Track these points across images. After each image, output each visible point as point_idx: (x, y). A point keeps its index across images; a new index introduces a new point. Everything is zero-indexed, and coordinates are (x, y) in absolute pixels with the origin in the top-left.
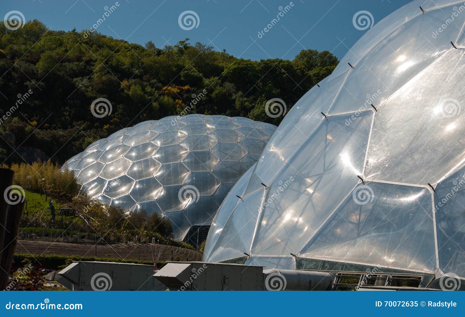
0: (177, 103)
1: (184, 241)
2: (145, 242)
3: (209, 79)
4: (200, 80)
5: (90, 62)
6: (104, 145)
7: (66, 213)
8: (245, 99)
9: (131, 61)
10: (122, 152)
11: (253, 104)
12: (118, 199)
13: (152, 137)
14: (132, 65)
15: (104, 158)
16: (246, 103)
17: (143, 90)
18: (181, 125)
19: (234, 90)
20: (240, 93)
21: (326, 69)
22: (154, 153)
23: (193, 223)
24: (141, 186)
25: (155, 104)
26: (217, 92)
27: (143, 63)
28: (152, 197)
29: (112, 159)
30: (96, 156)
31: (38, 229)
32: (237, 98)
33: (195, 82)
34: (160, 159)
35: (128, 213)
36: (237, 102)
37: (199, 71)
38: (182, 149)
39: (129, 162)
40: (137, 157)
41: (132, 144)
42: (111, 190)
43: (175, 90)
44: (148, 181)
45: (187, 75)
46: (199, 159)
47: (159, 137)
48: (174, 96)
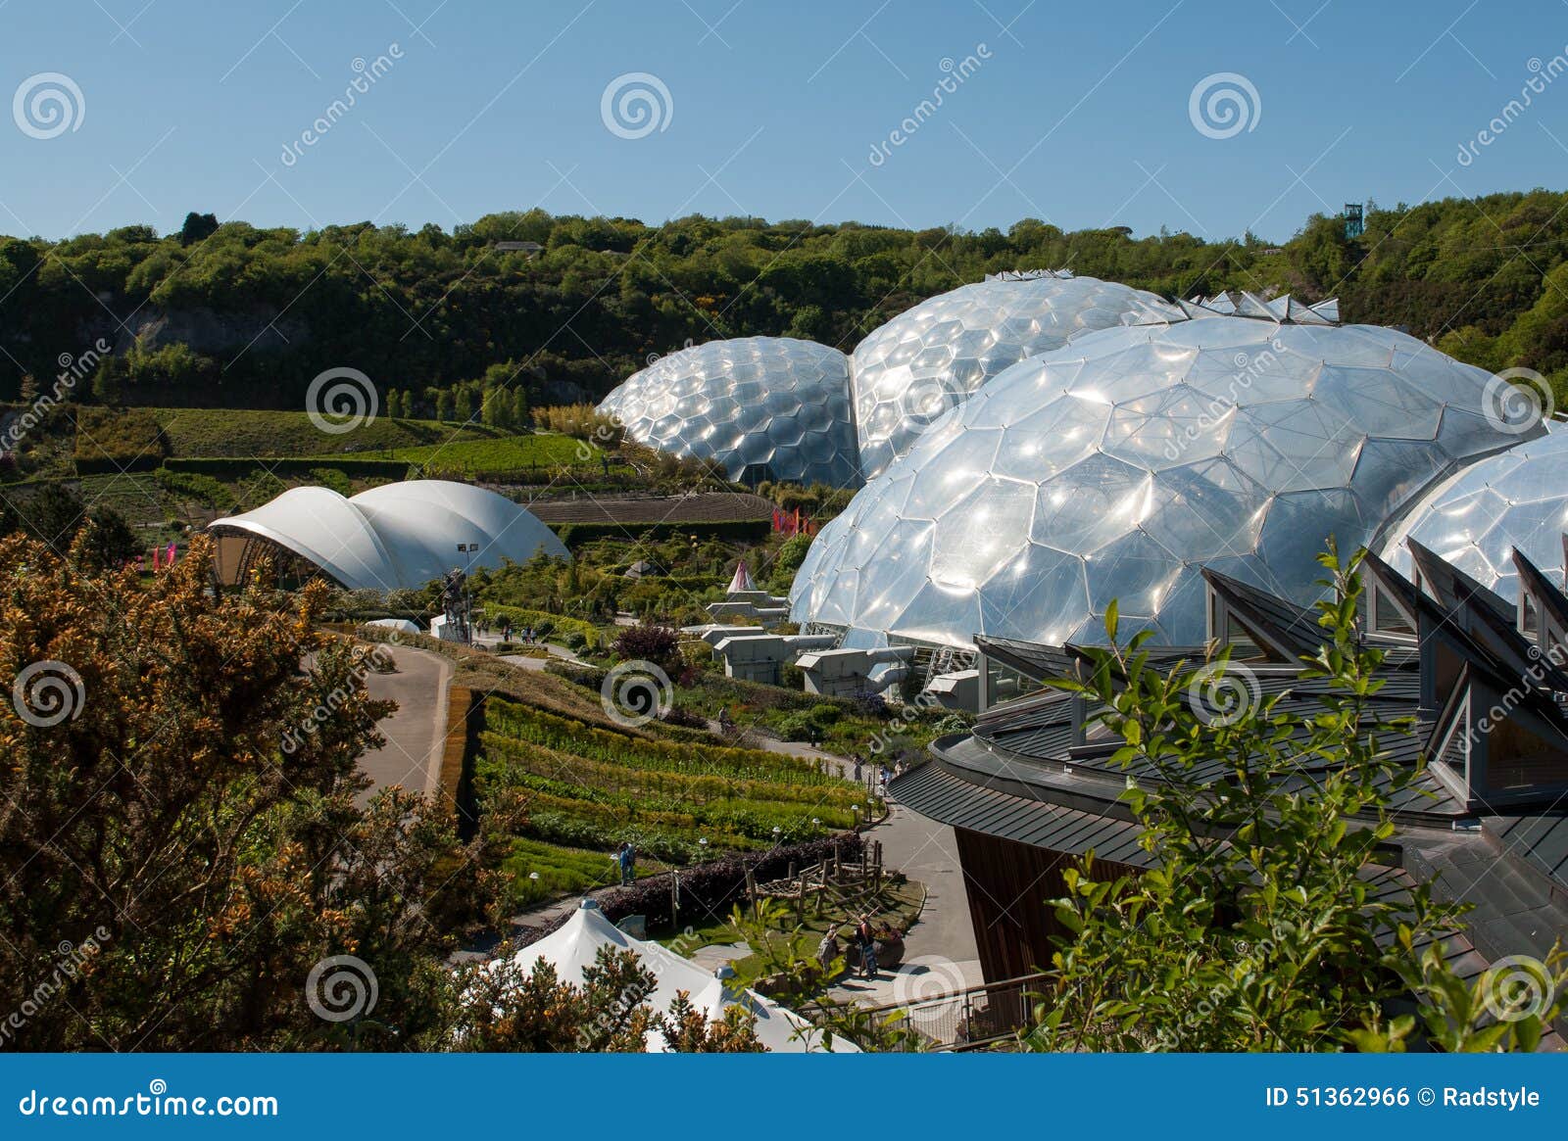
0: (713, 316)
1: (739, 482)
2: (703, 493)
3: (745, 284)
4: (736, 286)
5: (616, 278)
7: (616, 462)
8: (786, 304)
9: (659, 270)
10: (666, 389)
11: (796, 310)
12: (667, 441)
13: (695, 369)
14: (661, 276)
15: (646, 395)
17: (676, 304)
18: (725, 353)
19: (774, 295)
20: (781, 298)
21: (870, 259)
22: (699, 389)
23: (747, 462)
24: (690, 425)
25: (690, 320)
26: (755, 298)
27: (672, 273)
28: (702, 438)
29: (655, 396)
30: (639, 392)
31: (593, 487)
32: (778, 304)
33: (731, 289)
34: (707, 394)
35: (679, 456)
36: (779, 310)
37: (734, 276)
38: (729, 382)
39: (675, 400)
40: (683, 393)
41: (675, 378)
42: (658, 431)
43: (710, 300)
44: (696, 419)
45: (722, 282)
46: (748, 392)
47: (703, 368)
48: (709, 308)
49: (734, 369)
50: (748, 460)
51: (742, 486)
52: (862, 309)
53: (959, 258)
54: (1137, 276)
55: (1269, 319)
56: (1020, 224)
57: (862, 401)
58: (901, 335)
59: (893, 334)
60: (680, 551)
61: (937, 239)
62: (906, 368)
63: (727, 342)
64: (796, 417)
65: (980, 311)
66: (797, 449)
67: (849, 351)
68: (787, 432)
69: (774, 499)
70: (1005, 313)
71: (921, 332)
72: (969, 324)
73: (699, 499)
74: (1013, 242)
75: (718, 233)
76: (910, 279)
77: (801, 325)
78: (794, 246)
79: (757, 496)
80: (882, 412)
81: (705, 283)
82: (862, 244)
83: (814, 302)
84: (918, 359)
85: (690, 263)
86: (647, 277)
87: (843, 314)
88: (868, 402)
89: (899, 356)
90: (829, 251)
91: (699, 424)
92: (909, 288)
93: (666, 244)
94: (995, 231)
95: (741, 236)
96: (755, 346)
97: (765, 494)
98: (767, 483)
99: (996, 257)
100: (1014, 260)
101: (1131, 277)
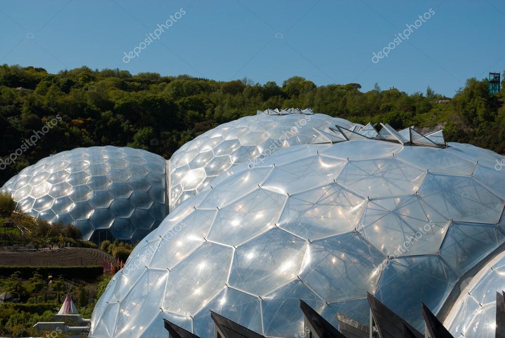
0: (83, 132)
1: (89, 241)
2: (63, 247)
3: (105, 112)
4: (99, 113)
5: (19, 105)
6: (31, 172)
7: (7, 225)
8: (131, 126)
9: (49, 101)
10: (45, 178)
11: (137, 130)
12: (44, 212)
13: (65, 166)
14: (49, 105)
15: (32, 182)
16: (132, 129)
18: (85, 156)
19: (123, 120)
20: (128, 121)
21: (188, 99)
22: (66, 179)
23: (95, 228)
24: (59, 202)
25: (67, 134)
26: (111, 121)
27: (57, 103)
28: (67, 211)
29: (38, 183)
30: (27, 179)
32: (125, 125)
33: (95, 115)
34: (71, 182)
35: (50, 223)
36: (125, 128)
37: (98, 107)
38: (86, 175)
39: (50, 185)
40: (55, 181)
41: (51, 171)
42: (38, 206)
43: (81, 122)
44: (63, 199)
45: (89, 110)
46: (99, 181)
47: (70, 166)
48: (80, 126)
49: (90, 167)
50: (96, 226)
51: (92, 244)
52: (180, 130)
53: (247, 100)
54: (357, 115)
55: (397, 142)
56: (290, 80)
57: (173, 189)
58: (200, 148)
59: (196, 147)
60: (37, 286)
61: (235, 88)
62: (202, 169)
63: (87, 149)
64: (129, 199)
65: (252, 133)
66: (129, 220)
67: (168, 157)
68: (122, 209)
69: (111, 253)
70: (268, 135)
71: (213, 146)
72: (244, 142)
73: (59, 251)
74: (285, 91)
75: (94, 79)
76: (213, 112)
77: (139, 140)
78: (143, 89)
79: (100, 251)
80: (186, 197)
81: (78, 110)
82: (184, 88)
83: (148, 124)
84: (211, 163)
85: (69, 97)
86: (40, 105)
87: (167, 133)
88: (177, 190)
89: (199, 161)
90: (163, 92)
91: (65, 201)
92: (212, 118)
93: (59, 85)
94: (273, 83)
95: (108, 81)
96: (105, 153)
97: (106, 249)
98: (107, 242)
99: (270, 100)
100: (282, 102)
101: (353, 115)
